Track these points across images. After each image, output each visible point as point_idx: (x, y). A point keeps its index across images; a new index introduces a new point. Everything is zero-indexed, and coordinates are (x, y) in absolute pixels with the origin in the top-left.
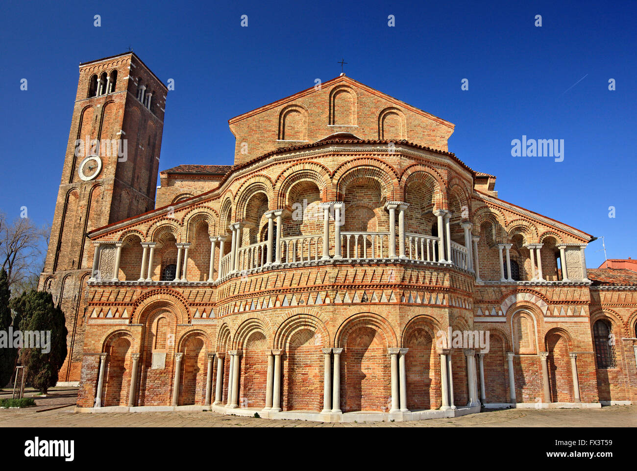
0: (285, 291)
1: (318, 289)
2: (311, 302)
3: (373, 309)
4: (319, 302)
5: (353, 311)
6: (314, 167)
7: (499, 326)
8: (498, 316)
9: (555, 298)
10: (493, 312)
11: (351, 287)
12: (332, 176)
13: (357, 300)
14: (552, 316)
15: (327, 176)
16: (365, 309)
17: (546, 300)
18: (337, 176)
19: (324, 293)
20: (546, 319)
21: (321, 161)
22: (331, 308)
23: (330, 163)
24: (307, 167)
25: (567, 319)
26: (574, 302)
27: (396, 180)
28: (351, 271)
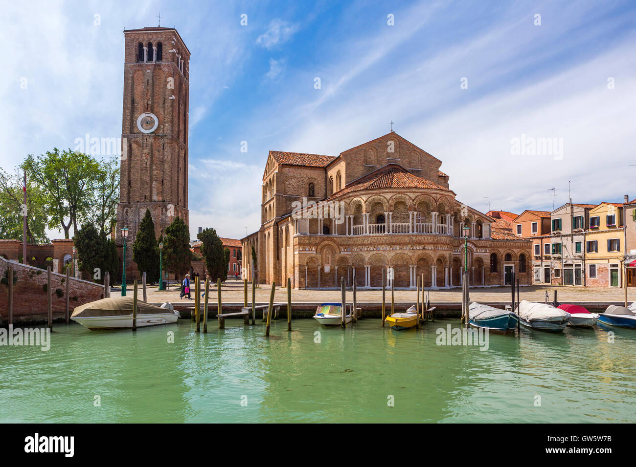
0: (395, 244)
1: (407, 244)
2: (404, 248)
3: (427, 252)
4: (408, 248)
5: (420, 252)
6: (406, 196)
7: (458, 256)
8: (458, 252)
9: (479, 245)
10: (456, 251)
11: (420, 243)
12: (413, 201)
13: (421, 248)
14: (477, 252)
15: (411, 201)
16: (424, 252)
17: (476, 246)
18: (415, 201)
19: (410, 246)
20: (475, 254)
21: (409, 194)
22: (413, 251)
23: (412, 195)
24: (403, 196)
25: (482, 254)
26: (486, 247)
27: (435, 204)
28: (420, 238)
